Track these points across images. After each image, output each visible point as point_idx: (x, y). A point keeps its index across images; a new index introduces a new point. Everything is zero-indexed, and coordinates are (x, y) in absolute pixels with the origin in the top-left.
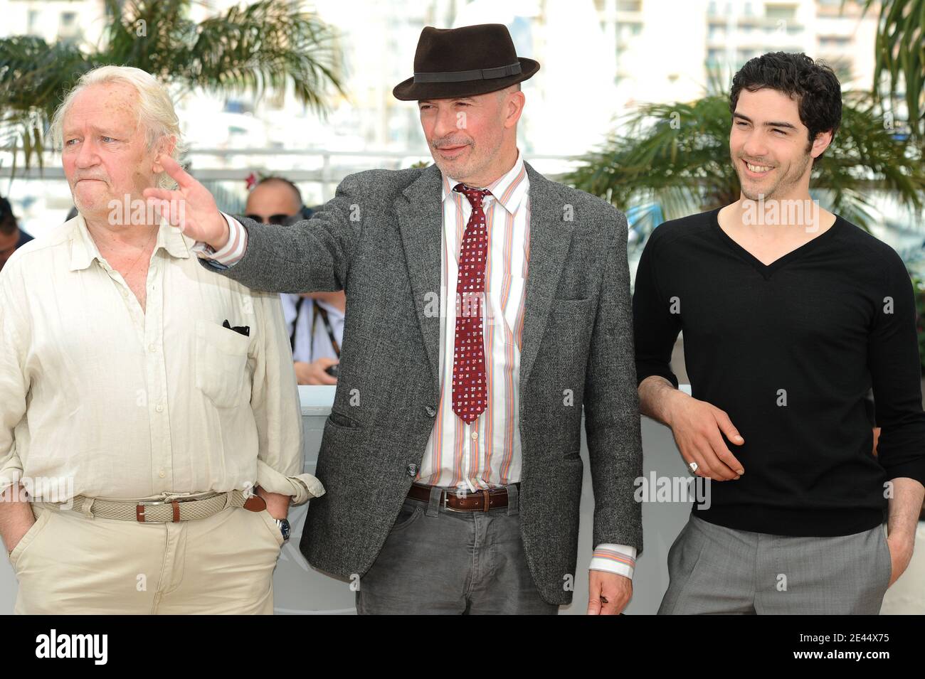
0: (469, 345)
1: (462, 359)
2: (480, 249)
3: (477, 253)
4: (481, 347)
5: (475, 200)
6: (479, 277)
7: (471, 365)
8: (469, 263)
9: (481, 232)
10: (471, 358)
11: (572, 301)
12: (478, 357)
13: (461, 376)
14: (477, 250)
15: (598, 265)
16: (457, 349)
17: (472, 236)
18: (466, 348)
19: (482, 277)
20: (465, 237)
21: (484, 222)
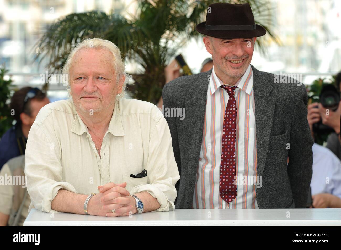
0: (228, 165)
1: (224, 172)
2: (234, 118)
3: (232, 119)
4: (234, 167)
5: (230, 93)
6: (233, 131)
7: (229, 175)
8: (229, 124)
9: (234, 109)
10: (229, 171)
11: (278, 136)
12: (232, 172)
13: (224, 180)
14: (232, 118)
15: (289, 115)
16: (222, 166)
17: (230, 111)
18: (226, 167)
19: (235, 131)
20: (227, 111)
21: (235, 104)
